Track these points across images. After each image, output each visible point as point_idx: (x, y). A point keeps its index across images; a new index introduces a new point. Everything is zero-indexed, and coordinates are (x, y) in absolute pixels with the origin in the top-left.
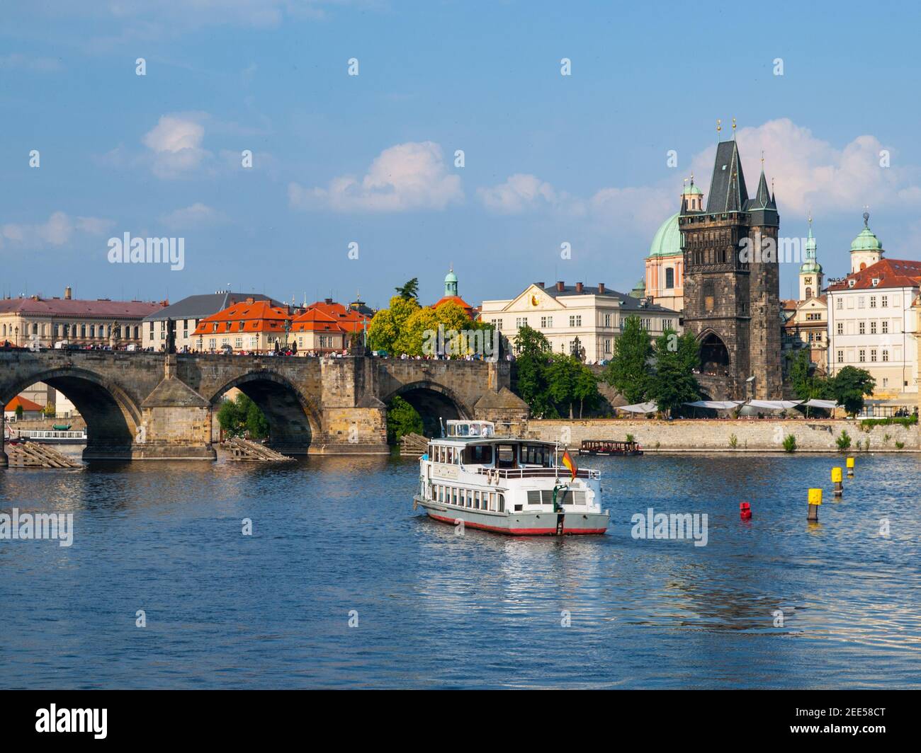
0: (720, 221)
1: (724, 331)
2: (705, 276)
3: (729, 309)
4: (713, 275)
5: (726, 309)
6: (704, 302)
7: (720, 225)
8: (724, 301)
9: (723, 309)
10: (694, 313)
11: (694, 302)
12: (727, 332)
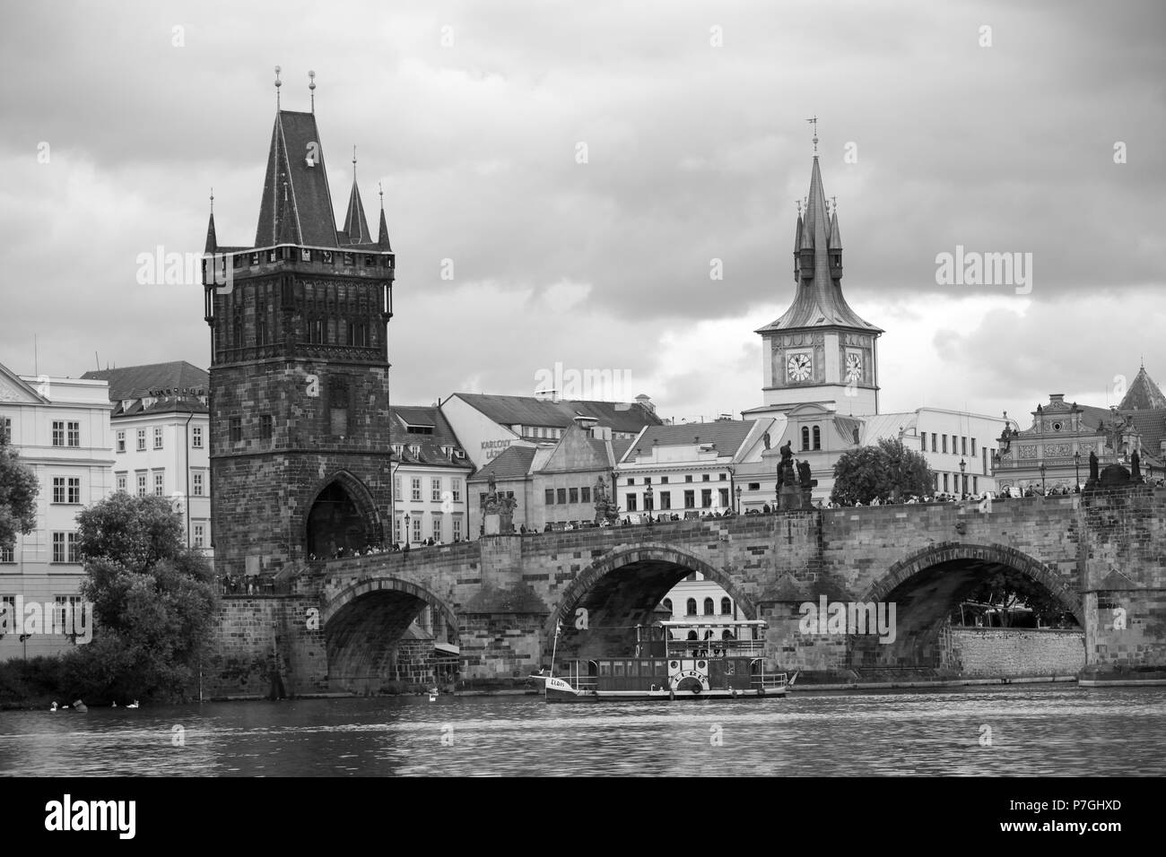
0: (362, 266)
1: (368, 477)
2: (332, 369)
3: (378, 436)
4: (347, 369)
5: (372, 437)
6: (328, 418)
7: (362, 274)
8: (368, 421)
9: (367, 434)
10: (311, 439)
11: (311, 416)
12: (374, 479)
